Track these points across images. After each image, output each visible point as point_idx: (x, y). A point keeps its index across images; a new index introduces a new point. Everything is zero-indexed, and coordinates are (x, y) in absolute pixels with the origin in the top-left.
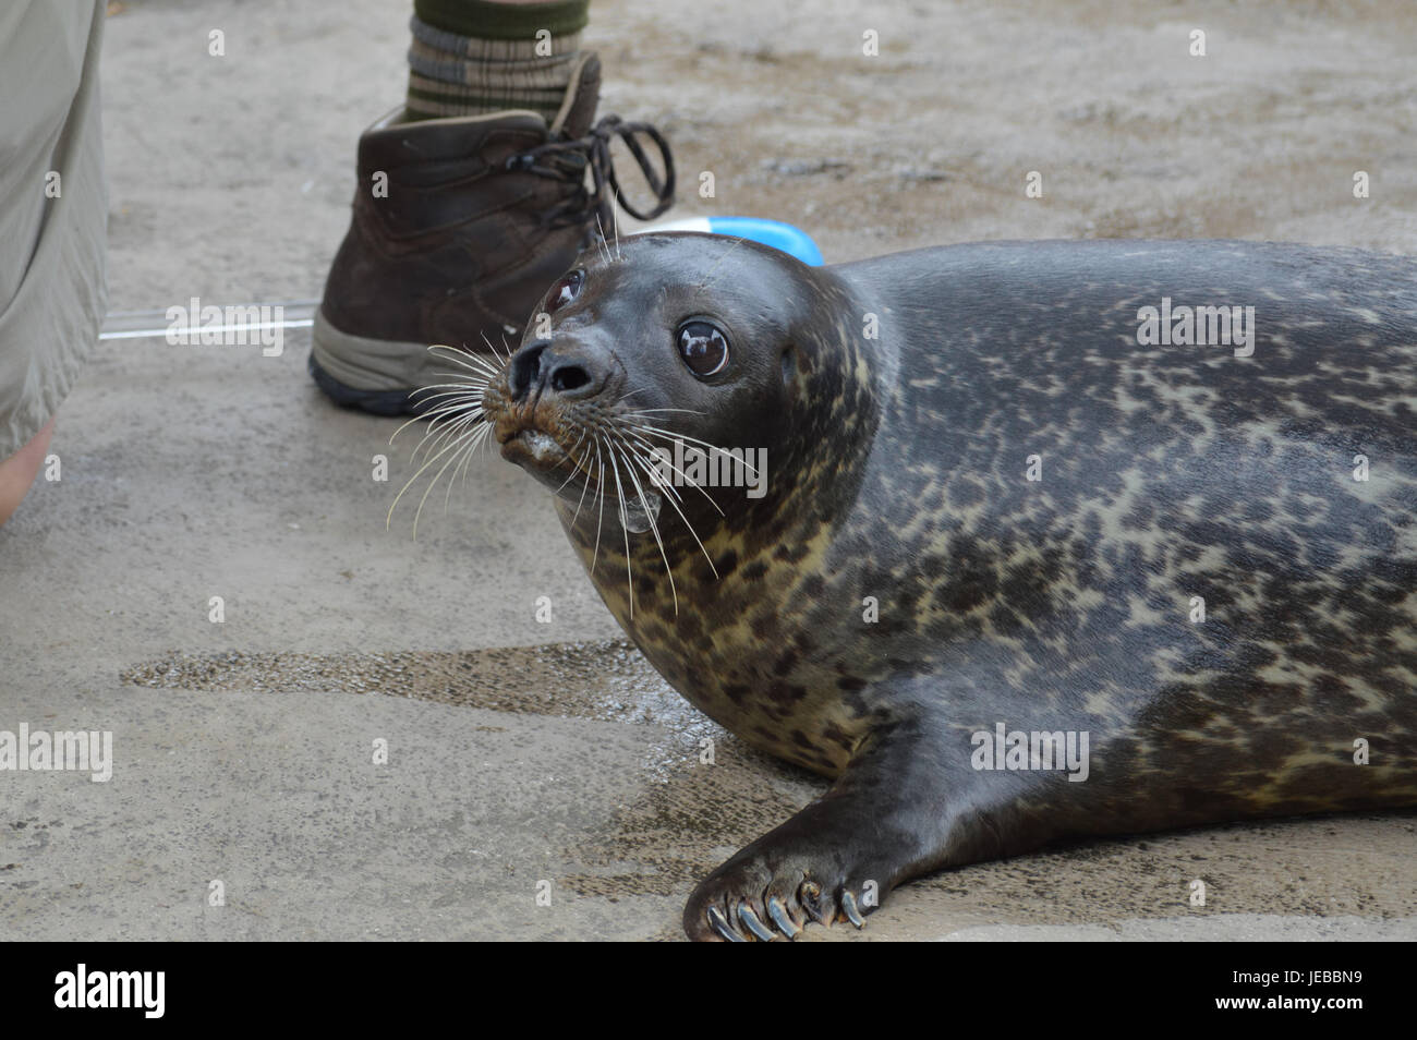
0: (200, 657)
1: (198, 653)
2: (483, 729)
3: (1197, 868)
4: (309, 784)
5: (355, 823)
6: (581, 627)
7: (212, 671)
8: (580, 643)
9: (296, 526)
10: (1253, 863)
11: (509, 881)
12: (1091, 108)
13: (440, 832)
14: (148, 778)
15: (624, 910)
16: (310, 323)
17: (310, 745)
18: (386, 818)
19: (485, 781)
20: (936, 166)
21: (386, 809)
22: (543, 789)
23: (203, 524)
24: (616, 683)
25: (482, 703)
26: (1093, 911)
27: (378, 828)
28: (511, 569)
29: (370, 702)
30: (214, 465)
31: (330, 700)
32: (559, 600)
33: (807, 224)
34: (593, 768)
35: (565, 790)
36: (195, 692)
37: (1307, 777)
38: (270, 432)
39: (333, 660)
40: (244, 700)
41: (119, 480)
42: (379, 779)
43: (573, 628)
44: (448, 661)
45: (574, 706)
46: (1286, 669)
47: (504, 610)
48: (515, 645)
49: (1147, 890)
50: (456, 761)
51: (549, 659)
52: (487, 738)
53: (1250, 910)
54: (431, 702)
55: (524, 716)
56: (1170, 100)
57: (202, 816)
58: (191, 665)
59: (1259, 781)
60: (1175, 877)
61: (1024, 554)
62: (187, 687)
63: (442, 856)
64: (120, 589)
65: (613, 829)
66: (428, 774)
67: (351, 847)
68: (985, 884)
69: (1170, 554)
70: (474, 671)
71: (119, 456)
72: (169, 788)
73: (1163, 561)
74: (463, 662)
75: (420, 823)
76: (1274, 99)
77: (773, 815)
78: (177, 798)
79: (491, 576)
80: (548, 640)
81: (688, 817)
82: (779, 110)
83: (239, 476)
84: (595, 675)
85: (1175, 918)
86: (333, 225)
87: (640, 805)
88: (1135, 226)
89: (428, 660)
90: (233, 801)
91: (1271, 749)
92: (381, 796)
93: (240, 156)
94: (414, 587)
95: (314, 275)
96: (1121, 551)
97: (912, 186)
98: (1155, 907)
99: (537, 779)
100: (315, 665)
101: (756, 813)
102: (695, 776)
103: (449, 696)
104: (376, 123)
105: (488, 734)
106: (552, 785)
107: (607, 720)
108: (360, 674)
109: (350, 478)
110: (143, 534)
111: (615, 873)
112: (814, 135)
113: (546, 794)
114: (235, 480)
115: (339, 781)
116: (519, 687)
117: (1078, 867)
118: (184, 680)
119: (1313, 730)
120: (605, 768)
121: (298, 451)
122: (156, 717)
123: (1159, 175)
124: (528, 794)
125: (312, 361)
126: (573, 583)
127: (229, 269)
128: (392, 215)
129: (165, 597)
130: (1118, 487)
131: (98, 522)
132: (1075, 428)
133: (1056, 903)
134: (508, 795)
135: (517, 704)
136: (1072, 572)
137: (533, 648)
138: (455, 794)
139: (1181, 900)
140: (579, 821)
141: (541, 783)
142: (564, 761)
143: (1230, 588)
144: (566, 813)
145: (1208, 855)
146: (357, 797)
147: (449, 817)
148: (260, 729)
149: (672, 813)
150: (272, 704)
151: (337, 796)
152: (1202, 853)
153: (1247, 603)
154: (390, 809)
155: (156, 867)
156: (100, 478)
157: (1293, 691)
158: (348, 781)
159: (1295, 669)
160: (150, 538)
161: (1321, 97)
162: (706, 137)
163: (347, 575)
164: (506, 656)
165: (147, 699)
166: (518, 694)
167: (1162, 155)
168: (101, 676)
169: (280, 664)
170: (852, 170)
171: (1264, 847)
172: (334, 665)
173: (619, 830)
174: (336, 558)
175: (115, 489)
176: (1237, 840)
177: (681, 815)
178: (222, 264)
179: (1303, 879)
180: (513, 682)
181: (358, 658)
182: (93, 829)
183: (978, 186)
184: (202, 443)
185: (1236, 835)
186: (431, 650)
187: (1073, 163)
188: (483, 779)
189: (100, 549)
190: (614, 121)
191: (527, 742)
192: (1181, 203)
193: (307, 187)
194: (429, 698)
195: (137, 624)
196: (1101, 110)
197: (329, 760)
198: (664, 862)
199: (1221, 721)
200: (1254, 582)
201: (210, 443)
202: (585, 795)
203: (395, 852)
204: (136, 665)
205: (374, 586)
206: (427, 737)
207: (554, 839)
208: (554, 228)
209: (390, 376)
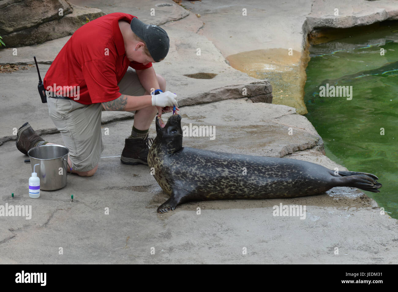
2: (137, 193)
3: (203, 206)
4: (122, 198)
5: (126, 202)
7: (112, 188)
9: (120, 175)
10: (208, 205)
13: (134, 203)
15: (151, 210)
17: (121, 195)
18: (129, 201)
23: (111, 175)
25: (137, 191)
28: (140, 179)
29: (127, 191)
30: (112, 169)
31: (123, 191)
32: (144, 181)
34: (147, 197)
38: (117, 166)
40: (115, 191)
43: (145, 184)
44: (134, 187)
45: (146, 191)
47: (139, 182)
48: (140, 186)
50: (135, 196)
51: (143, 187)
55: (141, 192)
57: (112, 201)
58: (110, 187)
60: (201, 206)
62: (110, 189)
63: (134, 205)
64: (104, 181)
66: (132, 197)
70: (136, 188)
71: (103, 168)
75: (132, 202)
79: (138, 179)
80: (143, 185)
83: (114, 170)
84: (147, 188)
87: (152, 200)
93: (114, 141)
94: (131, 180)
99: (142, 198)
101: (163, 200)
102: (157, 197)
103: (134, 190)
104: (127, 138)
106: (144, 198)
107: (149, 192)
109: (124, 170)
110: (106, 175)
111: (150, 206)
116: (140, 189)
121: (120, 168)
122: (107, 192)
125: (121, 159)
128: (128, 146)
129: (108, 181)
131: (102, 174)
134: (140, 199)
140: (146, 202)
142: (145, 196)
146: (126, 199)
147: (134, 201)
148: (117, 193)
149: (155, 201)
150: (118, 191)
151: (124, 199)
156: (102, 170)
165: (107, 190)
167: (198, 140)
168: (102, 188)
169: (118, 187)
171: (208, 203)
172: (123, 187)
173: (150, 202)
174: (123, 178)
181: (126, 187)
184: (111, 167)
186: (132, 186)
188: (137, 198)
189: (102, 177)
191: (141, 194)
192: (200, 145)
193: (120, 143)
194: (132, 190)
195: (106, 184)
197: (123, 196)
198: (154, 205)
202: (147, 199)
203: (129, 205)
204: (105, 187)
205: (127, 180)
206: (132, 194)
207: (144, 203)
208: (143, 148)
209: (128, 161)
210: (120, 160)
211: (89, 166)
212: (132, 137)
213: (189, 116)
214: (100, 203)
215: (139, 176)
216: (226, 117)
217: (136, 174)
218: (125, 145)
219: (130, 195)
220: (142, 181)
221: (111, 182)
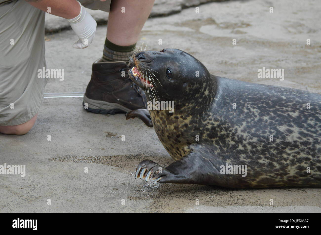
1: (62, 155)
3: (241, 197)
4: (82, 179)
5: (90, 186)
6: (131, 152)
7: (65, 158)
8: (131, 155)
9: (80, 133)
10: (251, 197)
11: (117, 197)
12: (222, 61)
13: (105, 188)
14: (53, 177)
15: (138, 203)
16: (83, 96)
17: (82, 172)
18: (95, 185)
23: (63, 132)
25: (113, 165)
26: (222, 204)
27: (94, 187)
28: (118, 141)
29: (93, 165)
30: (66, 122)
31: (86, 164)
35: (128, 181)
36: (62, 162)
38: (76, 116)
39: (86, 157)
40: (71, 163)
41: (49, 124)
42: (94, 179)
43: (129, 152)
44: (107, 157)
45: (129, 166)
46: (263, 160)
48: (119, 155)
49: (231, 201)
50: (108, 175)
51: (125, 157)
52: (114, 171)
53: (250, 205)
55: (120, 168)
56: (236, 60)
57: (63, 184)
58: (61, 157)
59: (254, 180)
60: (236, 199)
62: (60, 161)
63: (105, 192)
64: (49, 143)
65: (136, 188)
66: (103, 178)
67: (89, 190)
68: (202, 199)
70: (111, 159)
71: (49, 120)
72: (57, 179)
73: (246, 139)
75: (102, 186)
76: (255, 60)
77: (165, 186)
78: (58, 181)
79: (115, 142)
80: (125, 154)
83: (70, 124)
84: (133, 160)
85: (236, 206)
86: (88, 79)
87: (141, 184)
89: (103, 157)
90: (68, 182)
92: (95, 181)
93: (71, 67)
94: (101, 144)
95: (84, 88)
96: (240, 136)
98: (233, 204)
99: (123, 179)
100: (83, 158)
103: (107, 164)
104: (95, 62)
106: (125, 180)
108: (91, 160)
109: (90, 124)
110: (53, 134)
111: (136, 196)
114: (69, 124)
115: (87, 179)
116: (120, 162)
117: (219, 197)
121: (81, 119)
122: (55, 166)
124: (121, 181)
126: (129, 144)
127: (68, 87)
128: (98, 78)
129: (56, 145)
131: (45, 131)
133: (215, 203)
134: (117, 182)
135: (119, 165)
137: (122, 155)
138: (108, 181)
139: (237, 203)
140: (130, 187)
143: (257, 145)
144: (128, 185)
145: (242, 195)
146: (90, 181)
147: (107, 185)
148: (73, 169)
150: (75, 165)
151: (87, 181)
152: (241, 194)
153: (259, 148)
154: (96, 184)
155: (55, 193)
156: (45, 124)
158: (89, 178)
159: (265, 160)
160: (54, 134)
161: (264, 60)
163: (89, 142)
164: (117, 157)
165: (53, 163)
167: (235, 70)
168: (45, 159)
169: (77, 157)
171: (252, 194)
172: (87, 158)
174: (87, 139)
175: (48, 125)
176: (247, 192)
178: (68, 86)
179: (259, 200)
180: (118, 162)
181: (91, 157)
182: (43, 186)
184: (63, 118)
185: (247, 191)
186: (104, 155)
187: (219, 71)
188: (113, 179)
189: (45, 136)
193: (83, 72)
194: (103, 164)
195: (52, 150)
196: (224, 62)
200: (261, 145)
201: (65, 118)
202: (131, 182)
203: (97, 192)
204: (51, 157)
205: (94, 144)
206: (103, 171)
207: (126, 190)
208: (127, 82)
209: (97, 107)
210: (81, 104)
211: (22, 114)
212: (104, 60)
213: (218, 21)
214: (39, 186)
215: (118, 135)
216: (292, 26)
217: (111, 132)
218: (93, 76)
219: (98, 173)
220: (124, 147)
221: (62, 147)
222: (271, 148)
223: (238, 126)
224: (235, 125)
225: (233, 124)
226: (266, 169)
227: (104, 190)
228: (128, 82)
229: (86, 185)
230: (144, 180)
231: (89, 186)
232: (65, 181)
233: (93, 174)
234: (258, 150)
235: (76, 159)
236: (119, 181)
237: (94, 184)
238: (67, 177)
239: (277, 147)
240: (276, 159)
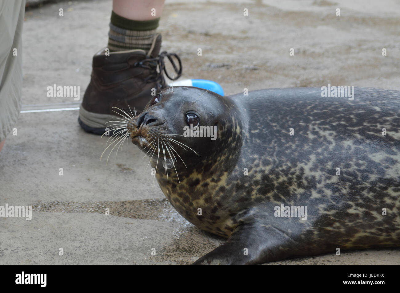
0: (47, 202)
1: (46, 201)
2: (127, 223)
4: (78, 238)
5: (91, 249)
6: (155, 195)
7: (50, 207)
8: (155, 199)
9: (74, 166)
10: (345, 263)
12: (299, 49)
13: (115, 252)
14: (32, 237)
16: (78, 109)
17: (78, 227)
18: (99, 248)
19: (128, 238)
20: (255, 65)
21: (99, 246)
22: (144, 240)
23: (48, 165)
24: (165, 211)
25: (127, 216)
27: (97, 251)
28: (135, 178)
29: (95, 215)
30: (51, 149)
31: (84, 215)
32: (149, 187)
33: (219, 82)
34: (158, 234)
35: (150, 241)
36: (46, 213)
37: (361, 240)
38: (67, 139)
39: (85, 204)
40: (59, 215)
41: (24, 152)
42: (98, 237)
44: (117, 204)
45: (153, 217)
46: (355, 209)
47: (133, 190)
48: (136, 200)
50: (120, 232)
51: (146, 203)
54: (112, 215)
55: (139, 220)
56: (321, 48)
57: (48, 247)
58: (45, 205)
59: (347, 241)
61: (282, 179)
62: (43, 211)
63: (115, 259)
64: (25, 183)
65: (164, 252)
66: (112, 236)
67: (90, 256)
69: (323, 178)
70: (125, 206)
71: (24, 146)
72: (38, 239)
73: (321, 180)
74: (121, 204)
75: (109, 250)
76: (350, 48)
77: (209, 248)
78: (40, 242)
79: (129, 180)
80: (146, 198)
81: (185, 248)
82: (211, 50)
84: (159, 208)
86: (87, 81)
87: (171, 245)
88: (311, 83)
89: (112, 204)
90: (56, 243)
91: (351, 232)
92: (98, 242)
93: (58, 61)
94: (108, 183)
96: (310, 178)
97: (248, 71)
99: (142, 238)
100: (79, 205)
101: (204, 247)
102: (187, 237)
103: (117, 214)
104: (97, 53)
105: (129, 225)
106: (147, 239)
107: (162, 221)
108: (92, 208)
109: (90, 152)
110: (31, 168)
111: (164, 264)
112: (221, 57)
113: (145, 242)
114: (57, 152)
115: (86, 238)
116: (137, 211)
118: (43, 209)
119: (363, 226)
120: (161, 234)
121: (75, 145)
122: (35, 219)
123: (318, 69)
124: (140, 242)
125: (79, 119)
128: (102, 79)
129: (37, 185)
130: (309, 160)
131: (18, 164)
132: (297, 143)
134: (134, 242)
135: (137, 216)
136: (296, 184)
137: (141, 200)
138: (120, 242)
141: (143, 239)
142: (150, 232)
143: (339, 187)
145: (332, 260)
146: (91, 242)
147: (117, 248)
148: (64, 223)
149: (181, 247)
150: (67, 216)
151: (86, 242)
152: (330, 259)
153: (344, 191)
154: (101, 246)
155: (34, 262)
156: (19, 152)
157: (357, 216)
158: (89, 238)
159: (357, 209)
160: (33, 169)
161: (364, 47)
162: (190, 57)
163: (89, 180)
164: (134, 202)
166: (137, 213)
167: (319, 63)
169: (70, 205)
170: (231, 66)
171: (348, 258)
172: (85, 205)
173: (165, 252)
174: (85, 175)
175: (23, 155)
177: (183, 248)
180: (136, 210)
181: (92, 203)
182: (16, 251)
183: (267, 71)
184: (48, 142)
186: (112, 201)
187: (294, 65)
188: (127, 237)
189: (19, 172)
190: (165, 53)
191: (140, 227)
192: (324, 76)
193: (78, 70)
195: (29, 193)
196: (302, 50)
197: (84, 232)
198: (178, 261)
199: (337, 224)
200: (346, 185)
201: (50, 142)
202: (156, 242)
203: (102, 258)
205: (96, 183)
206: (111, 225)
207: (147, 254)
208: (148, 83)
209: (101, 124)
210: (76, 120)
214: (9, 251)
217: (124, 163)
218: (93, 76)
219: (103, 229)
220: (143, 187)
221: (45, 188)
222: (363, 189)
223: (304, 163)
224: (298, 162)
225: (294, 163)
226: (362, 222)
227: (113, 256)
228: (150, 83)
229: (85, 247)
230: (176, 239)
231: (89, 249)
232: (51, 242)
233: (96, 230)
234: (343, 194)
235: (68, 208)
236: (137, 240)
237: (97, 246)
238: (54, 236)
239: (373, 187)
240: (374, 206)
